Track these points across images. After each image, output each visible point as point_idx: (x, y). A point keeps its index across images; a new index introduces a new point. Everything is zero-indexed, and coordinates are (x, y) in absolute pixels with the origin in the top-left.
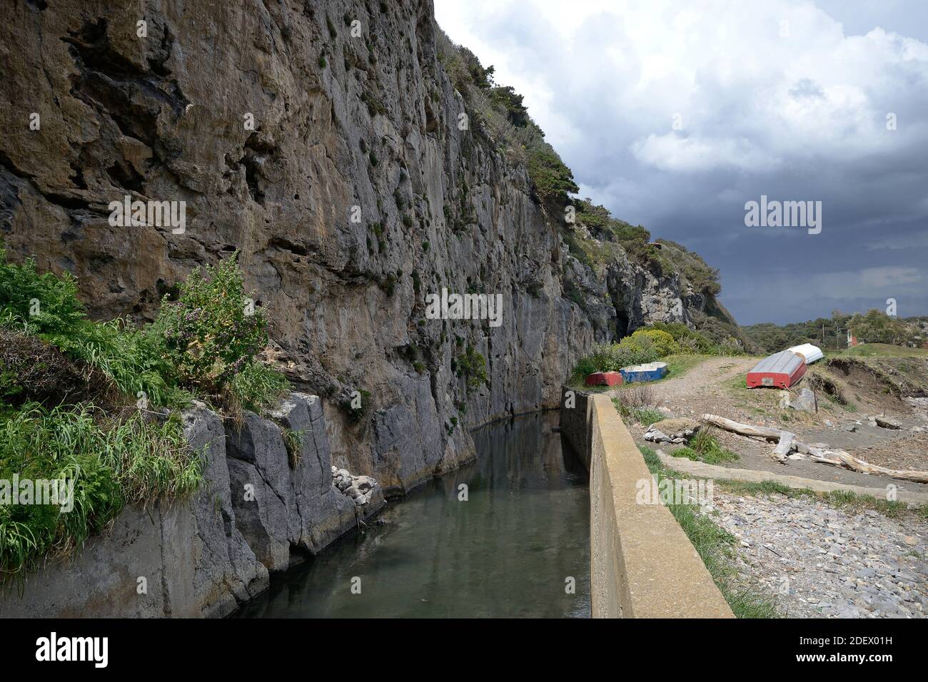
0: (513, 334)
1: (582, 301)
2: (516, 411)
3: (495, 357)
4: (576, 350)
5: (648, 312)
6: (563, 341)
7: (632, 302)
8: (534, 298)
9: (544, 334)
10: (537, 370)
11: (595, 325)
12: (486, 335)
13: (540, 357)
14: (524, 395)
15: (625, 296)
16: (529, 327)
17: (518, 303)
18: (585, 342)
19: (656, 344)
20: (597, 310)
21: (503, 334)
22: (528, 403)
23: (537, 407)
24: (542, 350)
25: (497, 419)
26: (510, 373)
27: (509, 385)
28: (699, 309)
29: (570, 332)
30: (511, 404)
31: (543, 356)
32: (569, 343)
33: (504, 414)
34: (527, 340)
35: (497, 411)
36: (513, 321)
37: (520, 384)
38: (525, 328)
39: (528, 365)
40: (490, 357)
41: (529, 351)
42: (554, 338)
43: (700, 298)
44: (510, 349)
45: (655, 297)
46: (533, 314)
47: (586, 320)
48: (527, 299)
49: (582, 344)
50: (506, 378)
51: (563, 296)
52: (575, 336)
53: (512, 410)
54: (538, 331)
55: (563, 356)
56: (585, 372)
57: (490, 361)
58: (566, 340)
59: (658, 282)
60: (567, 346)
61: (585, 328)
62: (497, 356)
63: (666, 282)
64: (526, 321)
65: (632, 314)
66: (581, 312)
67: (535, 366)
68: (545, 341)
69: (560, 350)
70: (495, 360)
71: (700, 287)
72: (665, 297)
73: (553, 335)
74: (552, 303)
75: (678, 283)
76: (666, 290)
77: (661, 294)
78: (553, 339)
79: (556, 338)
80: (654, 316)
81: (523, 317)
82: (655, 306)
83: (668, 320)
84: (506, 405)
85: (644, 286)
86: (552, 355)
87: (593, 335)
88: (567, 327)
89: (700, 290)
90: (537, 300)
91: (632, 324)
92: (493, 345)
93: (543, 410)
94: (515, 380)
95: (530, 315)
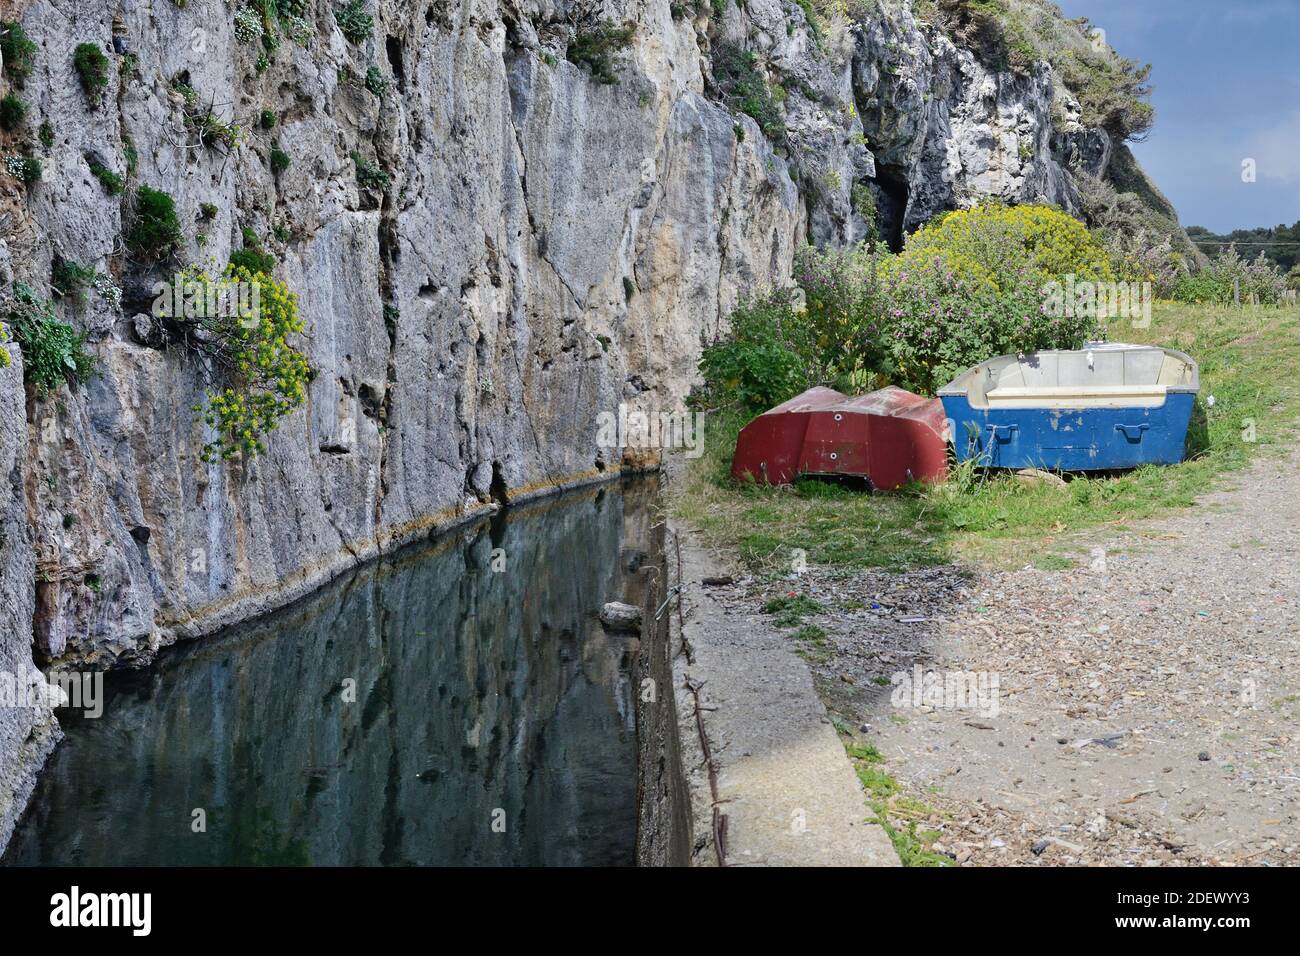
0: (507, 209)
1: (773, 114)
2: (516, 491)
3: (413, 291)
4: (745, 274)
5: (964, 171)
6: (702, 241)
7: (920, 139)
8: (598, 83)
9: (635, 215)
10: (606, 341)
11: (811, 194)
12: (368, 204)
13: (618, 293)
14: (549, 430)
15: (903, 119)
16: (576, 187)
17: (530, 95)
18: (775, 247)
19: (1035, 258)
20: (821, 150)
21: (457, 204)
22: (568, 456)
23: (600, 466)
24: (628, 272)
25: (423, 532)
26: (489, 353)
27: (485, 397)
28: (1094, 173)
29: (726, 214)
30: (496, 466)
31: (629, 292)
32: (723, 251)
33: (458, 509)
34: (566, 235)
35: (421, 501)
36: (508, 159)
37: (535, 390)
38: (560, 190)
39: (568, 322)
40: (387, 291)
41: (575, 274)
42: (670, 232)
43: (1098, 140)
44: (493, 262)
45: (984, 127)
46: (590, 139)
47: (785, 176)
48: (571, 86)
49: (767, 254)
50: (470, 373)
51: (708, 90)
52: (744, 228)
53: (498, 486)
54: (609, 201)
55: (701, 292)
56: (748, 379)
57: (387, 308)
58: (712, 240)
59: (994, 87)
60: (715, 261)
61: (777, 203)
62: (428, 290)
63: (1017, 87)
64: (562, 163)
65: (919, 175)
66: (768, 149)
67: (596, 325)
68: (640, 240)
69: (690, 271)
70: (411, 309)
71: (1100, 113)
72: (1011, 129)
73: (669, 220)
74: (665, 112)
75: (1047, 93)
76: (1017, 109)
77: (1001, 122)
78: (667, 235)
79: (677, 231)
80: (982, 184)
81: (553, 150)
82: (984, 154)
83: (1017, 195)
84: (472, 471)
85: (956, 97)
86: (664, 287)
87: (802, 228)
88: (717, 196)
89: (1100, 119)
90: (608, 88)
91: (917, 203)
92: (404, 246)
93: (623, 474)
94: (515, 377)
95: (578, 142)
